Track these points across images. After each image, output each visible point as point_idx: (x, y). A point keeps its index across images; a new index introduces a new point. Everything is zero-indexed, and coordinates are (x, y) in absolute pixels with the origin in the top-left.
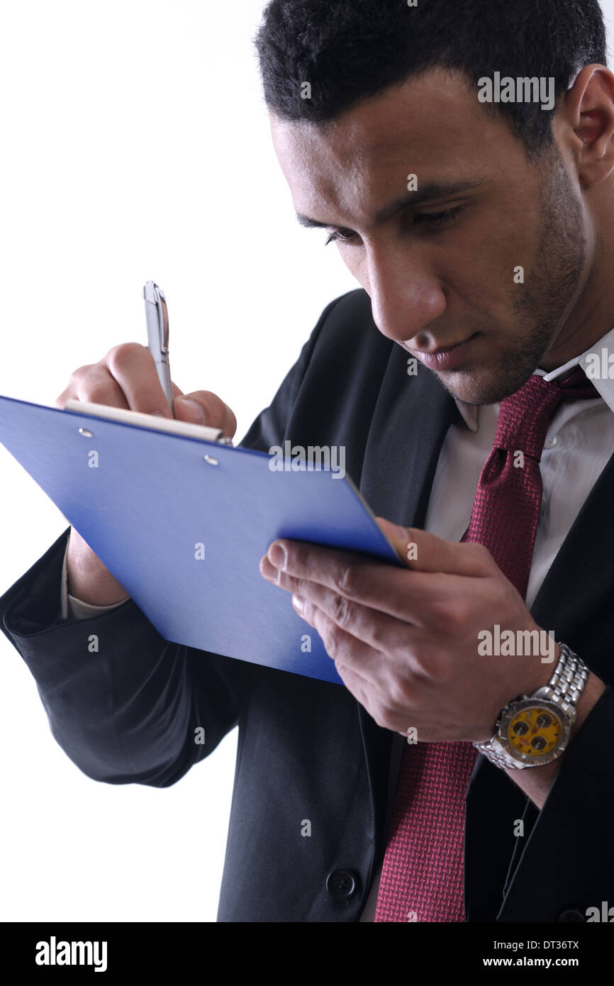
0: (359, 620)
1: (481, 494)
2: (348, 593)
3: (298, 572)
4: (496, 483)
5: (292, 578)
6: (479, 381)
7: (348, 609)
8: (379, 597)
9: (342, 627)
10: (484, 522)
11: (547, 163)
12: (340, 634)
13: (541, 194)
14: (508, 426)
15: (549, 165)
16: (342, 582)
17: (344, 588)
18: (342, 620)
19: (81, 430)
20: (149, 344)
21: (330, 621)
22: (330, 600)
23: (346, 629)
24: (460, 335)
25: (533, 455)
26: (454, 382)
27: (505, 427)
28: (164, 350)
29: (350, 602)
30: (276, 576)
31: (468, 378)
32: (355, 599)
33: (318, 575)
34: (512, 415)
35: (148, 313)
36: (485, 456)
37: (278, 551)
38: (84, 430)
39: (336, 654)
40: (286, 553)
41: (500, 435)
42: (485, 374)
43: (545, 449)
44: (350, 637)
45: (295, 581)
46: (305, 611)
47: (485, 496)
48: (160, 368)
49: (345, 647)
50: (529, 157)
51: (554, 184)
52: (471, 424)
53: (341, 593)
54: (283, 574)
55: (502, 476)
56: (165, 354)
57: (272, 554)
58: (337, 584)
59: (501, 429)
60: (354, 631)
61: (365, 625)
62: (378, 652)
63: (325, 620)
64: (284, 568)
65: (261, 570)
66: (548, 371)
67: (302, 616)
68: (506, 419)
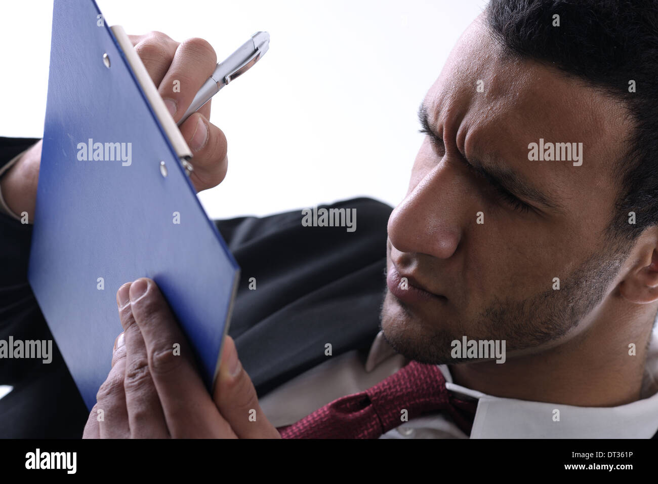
0: (140, 393)
1: (324, 412)
2: (153, 366)
3: (139, 315)
4: (341, 416)
5: (132, 317)
6: (407, 328)
7: (141, 378)
8: (169, 392)
9: (125, 385)
10: (306, 431)
11: (615, 247)
12: (119, 389)
13: (587, 262)
14: (390, 388)
15: (615, 249)
16: (158, 354)
17: (155, 359)
18: (130, 380)
19: (105, 55)
20: (223, 64)
21: (123, 373)
22: (138, 358)
23: (126, 390)
24: (433, 284)
25: (385, 424)
26: (391, 310)
27: (387, 387)
28: (228, 78)
29: (148, 374)
30: (124, 304)
31: (402, 318)
32: (153, 375)
33: (148, 332)
34: (400, 385)
35: (244, 47)
36: (354, 390)
37: (143, 286)
38: (108, 57)
39: (102, 399)
40: (145, 294)
41: (379, 388)
42: (417, 328)
43: (397, 430)
44: (123, 398)
45: (132, 321)
46: (119, 350)
47: (326, 416)
48: (211, 83)
49: (111, 400)
50: (608, 229)
51: (603, 265)
52: (370, 364)
53: (149, 361)
54: (129, 307)
55: (350, 415)
56: (224, 81)
57: (137, 284)
58: (153, 352)
59: (384, 385)
60: (129, 396)
61: (140, 401)
62: (129, 429)
63: (122, 369)
64: (133, 303)
65: (120, 289)
66: (455, 382)
67: (114, 351)
68: (394, 381)
